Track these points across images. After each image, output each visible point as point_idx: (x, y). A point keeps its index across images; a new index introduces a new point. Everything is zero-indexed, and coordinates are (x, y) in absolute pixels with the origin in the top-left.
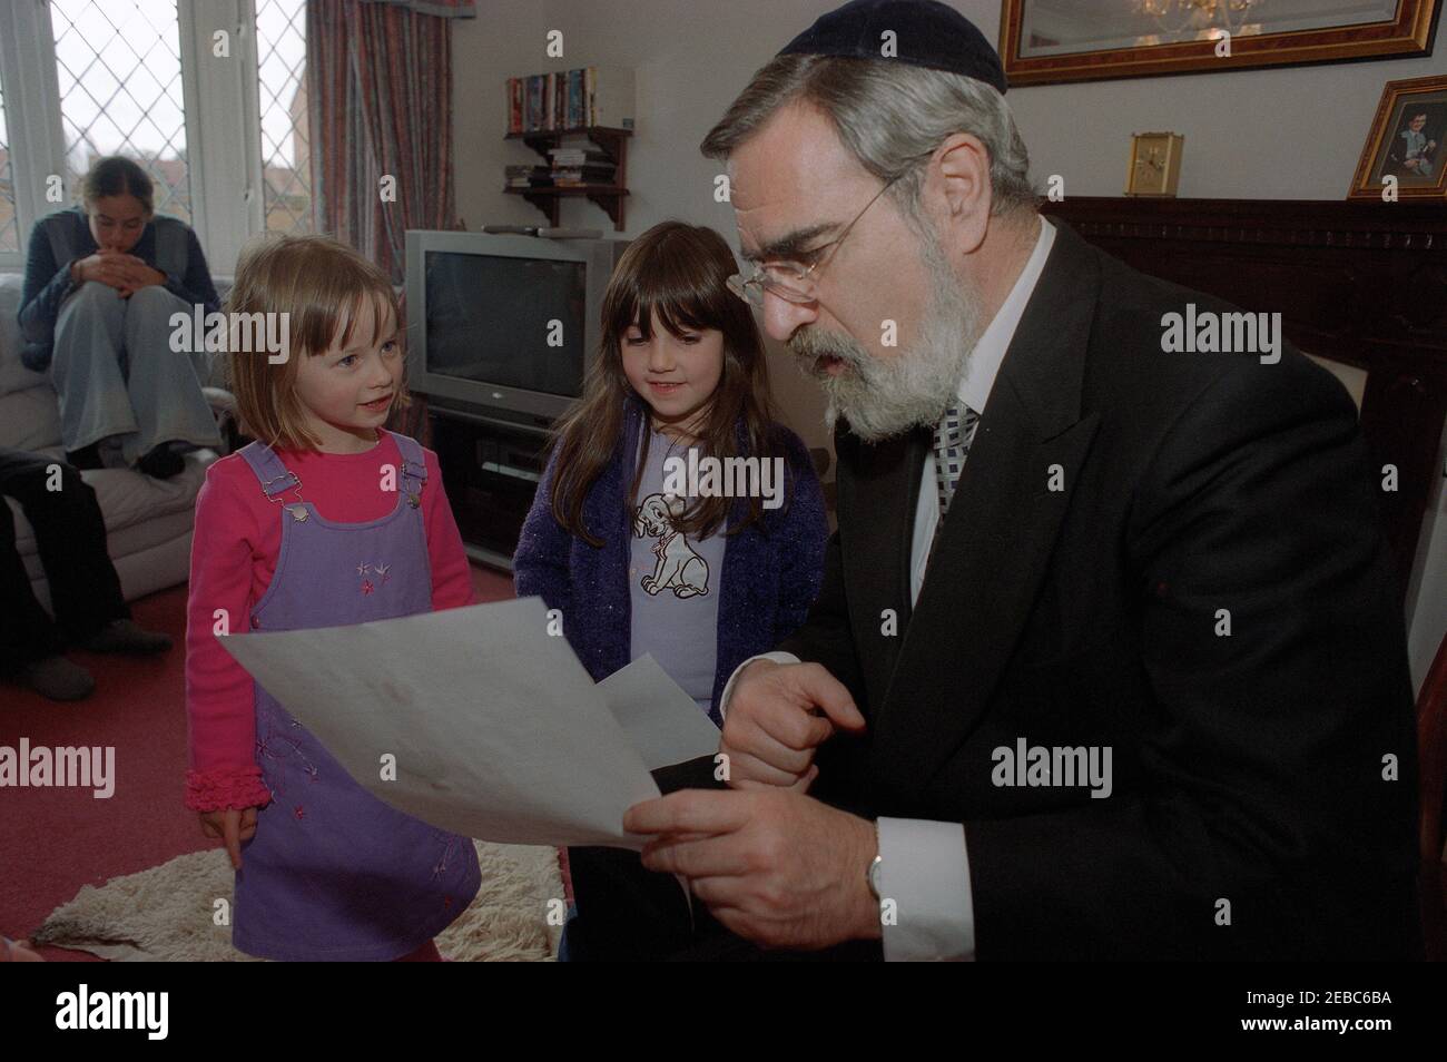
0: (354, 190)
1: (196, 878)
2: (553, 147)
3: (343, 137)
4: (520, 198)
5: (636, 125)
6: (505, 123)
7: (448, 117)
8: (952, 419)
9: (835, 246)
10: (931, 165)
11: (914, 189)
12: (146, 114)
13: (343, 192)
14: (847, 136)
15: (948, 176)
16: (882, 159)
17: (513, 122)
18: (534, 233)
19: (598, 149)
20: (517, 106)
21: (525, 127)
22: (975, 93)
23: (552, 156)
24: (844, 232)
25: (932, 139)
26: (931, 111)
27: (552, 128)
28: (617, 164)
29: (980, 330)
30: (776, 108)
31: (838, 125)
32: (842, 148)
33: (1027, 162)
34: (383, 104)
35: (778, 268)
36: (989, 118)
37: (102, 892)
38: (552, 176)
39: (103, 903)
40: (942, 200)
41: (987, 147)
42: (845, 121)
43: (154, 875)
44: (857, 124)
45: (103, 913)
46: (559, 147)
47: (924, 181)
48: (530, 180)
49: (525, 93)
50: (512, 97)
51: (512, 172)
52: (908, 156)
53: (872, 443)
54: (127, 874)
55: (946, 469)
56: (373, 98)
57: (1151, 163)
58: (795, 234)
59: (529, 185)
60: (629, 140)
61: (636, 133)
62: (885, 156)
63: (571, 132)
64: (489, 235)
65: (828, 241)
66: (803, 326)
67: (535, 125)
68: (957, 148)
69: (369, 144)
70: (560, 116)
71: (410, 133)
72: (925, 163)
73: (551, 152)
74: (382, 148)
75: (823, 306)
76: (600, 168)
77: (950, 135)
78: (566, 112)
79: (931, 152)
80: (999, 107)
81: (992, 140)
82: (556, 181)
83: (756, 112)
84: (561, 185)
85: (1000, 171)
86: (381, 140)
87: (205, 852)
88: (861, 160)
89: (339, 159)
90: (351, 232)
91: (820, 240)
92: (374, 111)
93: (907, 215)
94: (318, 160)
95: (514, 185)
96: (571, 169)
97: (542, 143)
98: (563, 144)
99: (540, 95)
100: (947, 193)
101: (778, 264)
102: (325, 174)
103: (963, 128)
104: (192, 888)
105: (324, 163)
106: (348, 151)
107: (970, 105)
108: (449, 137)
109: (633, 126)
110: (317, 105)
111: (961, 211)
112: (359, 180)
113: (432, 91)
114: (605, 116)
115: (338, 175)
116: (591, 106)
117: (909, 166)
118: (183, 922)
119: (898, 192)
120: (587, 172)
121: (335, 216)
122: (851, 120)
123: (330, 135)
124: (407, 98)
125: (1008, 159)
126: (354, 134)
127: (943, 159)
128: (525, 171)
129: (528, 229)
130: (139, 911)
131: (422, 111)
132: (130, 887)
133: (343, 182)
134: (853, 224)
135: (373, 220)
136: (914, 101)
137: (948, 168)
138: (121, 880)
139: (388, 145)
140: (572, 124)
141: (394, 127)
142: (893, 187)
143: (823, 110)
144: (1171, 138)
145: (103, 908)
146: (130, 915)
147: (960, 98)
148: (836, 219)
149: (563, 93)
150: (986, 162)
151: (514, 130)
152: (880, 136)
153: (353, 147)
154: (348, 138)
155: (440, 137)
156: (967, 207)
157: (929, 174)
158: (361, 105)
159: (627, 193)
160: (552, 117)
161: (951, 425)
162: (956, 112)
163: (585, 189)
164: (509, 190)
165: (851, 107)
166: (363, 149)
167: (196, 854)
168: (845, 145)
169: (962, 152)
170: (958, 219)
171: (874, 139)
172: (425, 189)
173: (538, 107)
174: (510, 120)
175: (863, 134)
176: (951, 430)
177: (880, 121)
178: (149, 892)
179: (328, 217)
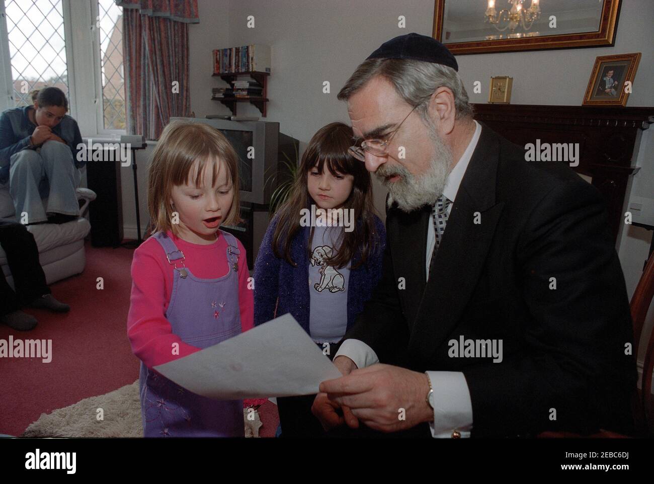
0: (145, 99)
1: (92, 409)
2: (233, 80)
3: (140, 75)
4: (219, 102)
5: (271, 70)
6: (212, 70)
7: (187, 66)
8: (440, 203)
9: (395, 133)
10: (431, 100)
11: (425, 109)
12: (49, 65)
13: (139, 100)
14: (398, 89)
15: (438, 104)
16: (413, 98)
17: (216, 69)
18: (229, 119)
19: (254, 81)
20: (218, 62)
21: (221, 71)
22: (447, 72)
23: (234, 84)
24: (397, 127)
25: (432, 89)
26: (431, 78)
27: (233, 72)
28: (263, 87)
29: (453, 166)
30: (369, 79)
31: (395, 85)
32: (396, 93)
33: (468, 98)
34: (158, 61)
35: (372, 142)
36: (453, 81)
37: (51, 416)
38: (234, 93)
39: (51, 421)
40: (437, 113)
41: (453, 92)
42: (398, 83)
43: (73, 408)
44: (403, 85)
45: (52, 426)
46: (236, 80)
47: (429, 106)
48: (223, 94)
49: (221, 55)
50: (215, 58)
51: (215, 91)
52: (423, 96)
53: (408, 212)
54: (61, 408)
55: (438, 223)
56: (154, 58)
57: (499, 89)
58: (378, 129)
59: (223, 97)
60: (268, 77)
61: (271, 74)
62: (414, 97)
63: (242, 73)
64: (207, 119)
65: (392, 131)
66: (382, 165)
67: (226, 70)
68: (441, 92)
69: (152, 78)
70: (237, 66)
71: (170, 74)
72: (429, 99)
73: (233, 82)
74: (158, 81)
75: (390, 156)
76: (255, 89)
77: (439, 87)
78: (240, 65)
79: (431, 95)
80: (457, 76)
81: (455, 90)
82: (236, 95)
83: (361, 81)
84: (238, 97)
85: (458, 102)
86: (158, 77)
87: (95, 397)
88: (404, 98)
89: (138, 85)
90: (144, 118)
91: (388, 130)
92: (155, 65)
93: (423, 119)
94: (128, 85)
95: (216, 96)
96: (243, 90)
97: (229, 78)
98: (238, 78)
99: (228, 57)
100: (438, 110)
101: (371, 140)
102: (131, 92)
103: (444, 85)
104: (91, 413)
105: (131, 87)
106: (142, 82)
107: (446, 76)
108: (188, 76)
109: (270, 71)
110: (128, 61)
111: (444, 117)
112: (147, 94)
113: (180, 55)
114: (257, 66)
115: (138, 92)
116: (252, 62)
117: (424, 100)
118: (89, 428)
119: (419, 111)
120: (249, 91)
121: (136, 111)
122: (400, 83)
123: (134, 74)
124: (169, 58)
125: (461, 97)
126: (145, 74)
127: (436, 97)
128: (222, 91)
129: (226, 117)
130: (68, 424)
131: (176, 64)
132: (63, 413)
133: (140, 95)
134: (401, 124)
135: (154, 112)
136: (424, 75)
137: (438, 101)
138: (58, 410)
139: (161, 79)
140: (244, 70)
141: (164, 72)
142: (417, 109)
143: (388, 79)
144: (508, 79)
145: (52, 423)
146: (64, 426)
147: (442, 73)
148: (395, 122)
149: (238, 57)
150: (453, 98)
151: (216, 72)
152: (412, 89)
153: (144, 80)
154: (142, 76)
155: (184, 75)
156: (446, 115)
157: (430, 103)
158: (148, 61)
159: (267, 100)
160: (233, 67)
161: (439, 205)
162: (441, 79)
163: (249, 98)
164: (214, 99)
165: (401, 78)
166: (149, 81)
167: (91, 398)
168: (398, 93)
169: (443, 94)
170: (443, 120)
171: (409, 90)
172: (177, 99)
173: (227, 63)
174: (214, 68)
175: (405, 88)
176: (440, 208)
177: (411, 83)
178: (71, 416)
179: (133, 111)
